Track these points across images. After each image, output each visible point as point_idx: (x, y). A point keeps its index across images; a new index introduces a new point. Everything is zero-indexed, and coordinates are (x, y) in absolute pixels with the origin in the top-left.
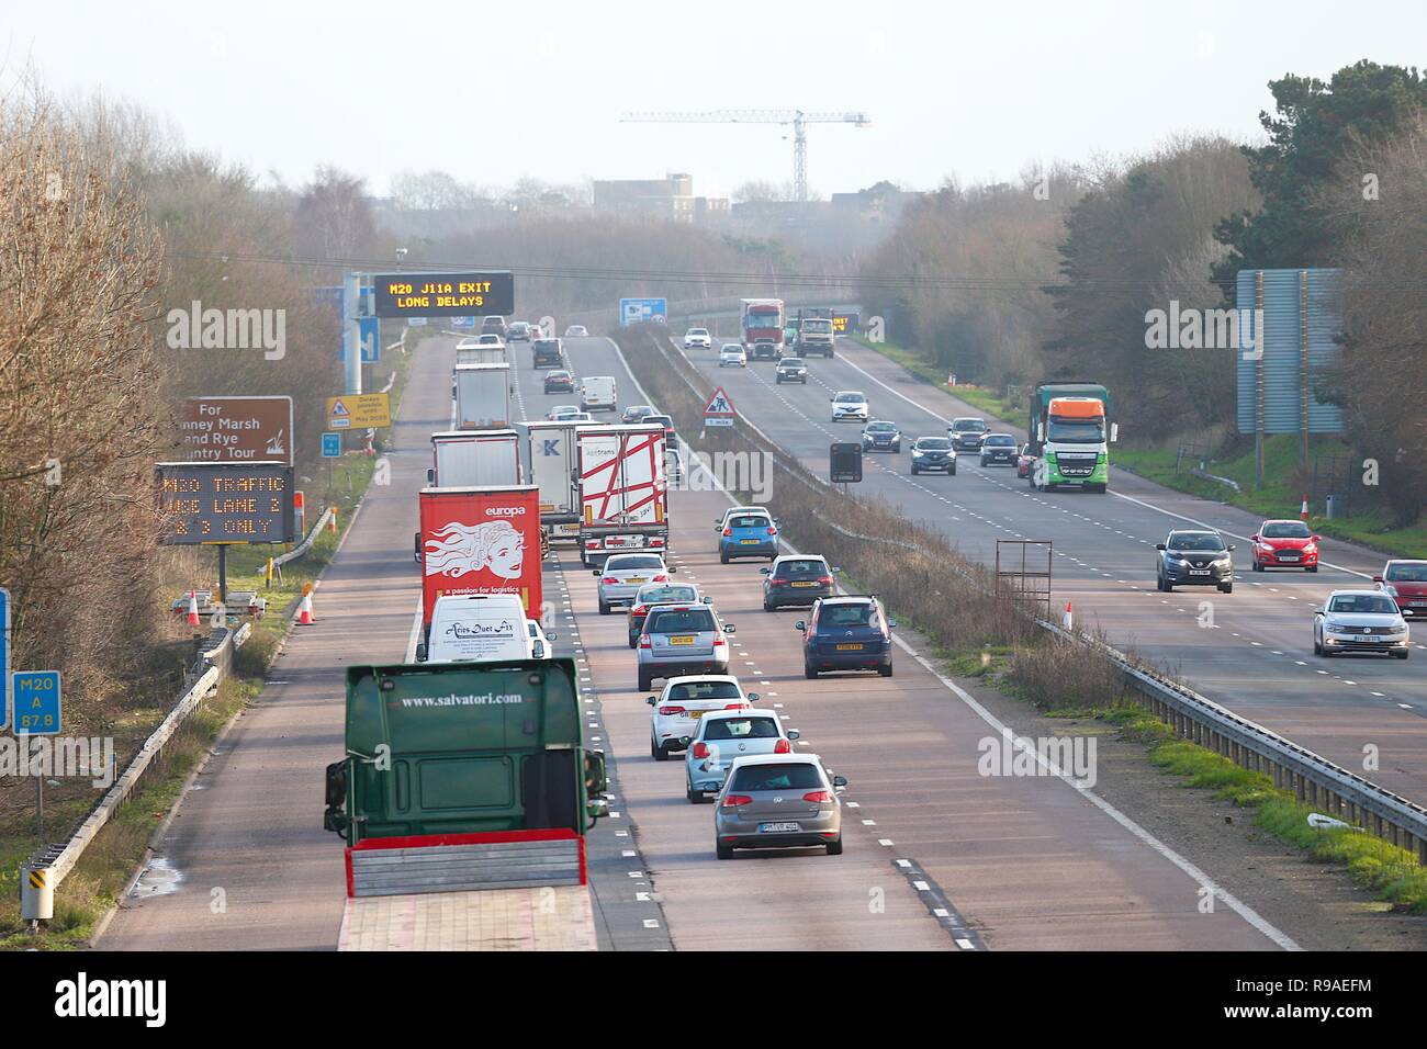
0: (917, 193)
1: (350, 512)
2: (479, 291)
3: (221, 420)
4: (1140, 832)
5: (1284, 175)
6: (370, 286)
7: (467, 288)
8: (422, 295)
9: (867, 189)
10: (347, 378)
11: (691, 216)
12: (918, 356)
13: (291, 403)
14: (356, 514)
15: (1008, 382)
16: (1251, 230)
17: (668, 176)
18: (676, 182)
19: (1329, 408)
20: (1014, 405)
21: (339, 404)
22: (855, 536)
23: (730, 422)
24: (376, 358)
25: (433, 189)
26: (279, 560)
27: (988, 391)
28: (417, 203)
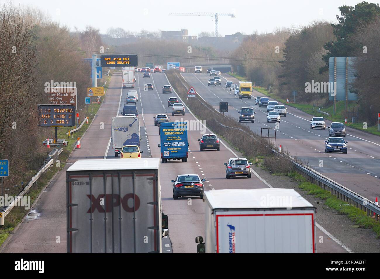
0: (247, 35)
1: (92, 118)
2: (128, 60)
3: (58, 93)
5: (342, 32)
6: (99, 58)
7: (125, 59)
8: (113, 61)
9: (234, 34)
10: (93, 82)
11: (187, 41)
12: (246, 79)
13: (77, 89)
14: (94, 119)
15: (269, 86)
16: (333, 46)
17: (181, 30)
18: (184, 32)
19: (353, 94)
20: (271, 92)
21: (90, 90)
22: (225, 126)
23: (195, 96)
24: (101, 78)
25: (119, 32)
26: (72, 131)
27: (264, 88)
28: (114, 36)
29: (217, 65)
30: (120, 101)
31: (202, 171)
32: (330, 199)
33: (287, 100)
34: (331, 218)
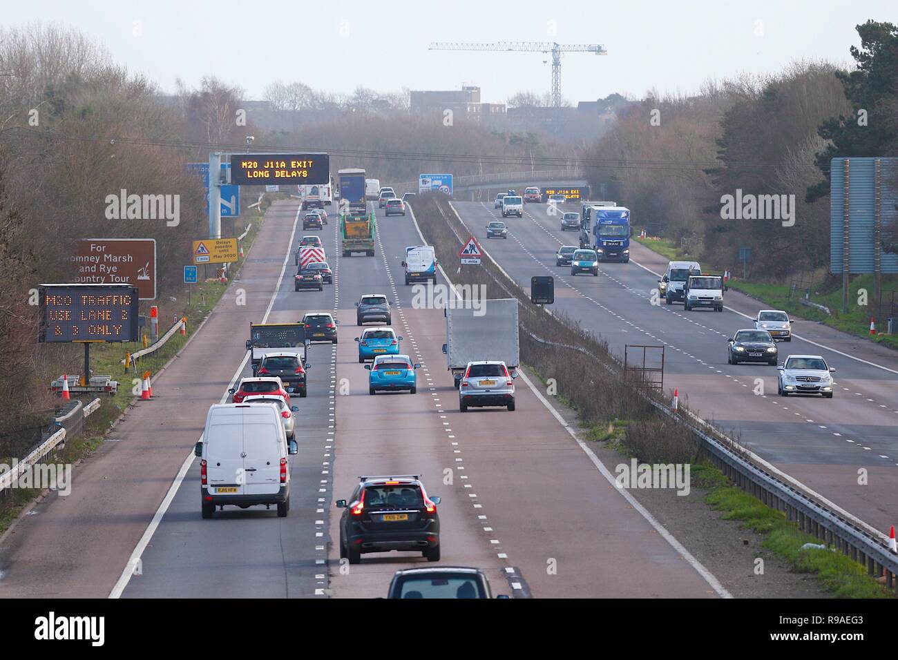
1: (200, 322)
2: (305, 166)
3: (105, 255)
4: (682, 550)
6: (228, 163)
7: (296, 164)
8: (265, 169)
9: (603, 99)
10: (210, 226)
11: (478, 117)
13: (155, 243)
14: (203, 323)
15: (682, 235)
16: (844, 130)
17: (463, 88)
18: (469, 93)
19: (892, 256)
21: (202, 245)
22: (543, 341)
23: (479, 261)
24: (238, 214)
25: (296, 95)
26: (136, 355)
27: (668, 242)
28: (285, 105)
29: (552, 180)
30: (282, 274)
31: (460, 460)
32: (777, 533)
33: (726, 272)
34: (772, 582)
